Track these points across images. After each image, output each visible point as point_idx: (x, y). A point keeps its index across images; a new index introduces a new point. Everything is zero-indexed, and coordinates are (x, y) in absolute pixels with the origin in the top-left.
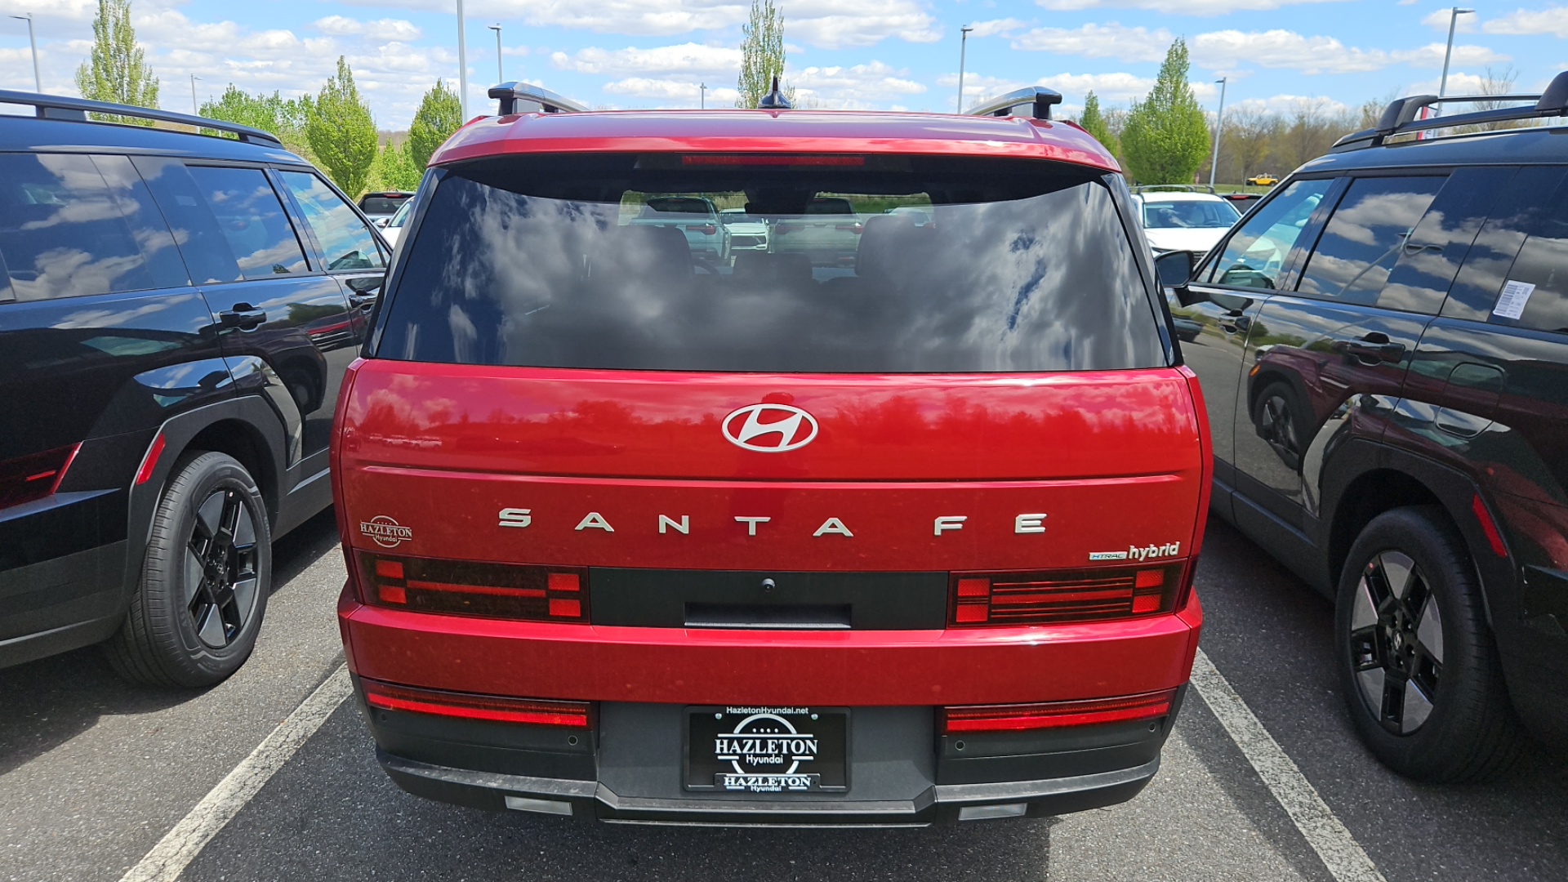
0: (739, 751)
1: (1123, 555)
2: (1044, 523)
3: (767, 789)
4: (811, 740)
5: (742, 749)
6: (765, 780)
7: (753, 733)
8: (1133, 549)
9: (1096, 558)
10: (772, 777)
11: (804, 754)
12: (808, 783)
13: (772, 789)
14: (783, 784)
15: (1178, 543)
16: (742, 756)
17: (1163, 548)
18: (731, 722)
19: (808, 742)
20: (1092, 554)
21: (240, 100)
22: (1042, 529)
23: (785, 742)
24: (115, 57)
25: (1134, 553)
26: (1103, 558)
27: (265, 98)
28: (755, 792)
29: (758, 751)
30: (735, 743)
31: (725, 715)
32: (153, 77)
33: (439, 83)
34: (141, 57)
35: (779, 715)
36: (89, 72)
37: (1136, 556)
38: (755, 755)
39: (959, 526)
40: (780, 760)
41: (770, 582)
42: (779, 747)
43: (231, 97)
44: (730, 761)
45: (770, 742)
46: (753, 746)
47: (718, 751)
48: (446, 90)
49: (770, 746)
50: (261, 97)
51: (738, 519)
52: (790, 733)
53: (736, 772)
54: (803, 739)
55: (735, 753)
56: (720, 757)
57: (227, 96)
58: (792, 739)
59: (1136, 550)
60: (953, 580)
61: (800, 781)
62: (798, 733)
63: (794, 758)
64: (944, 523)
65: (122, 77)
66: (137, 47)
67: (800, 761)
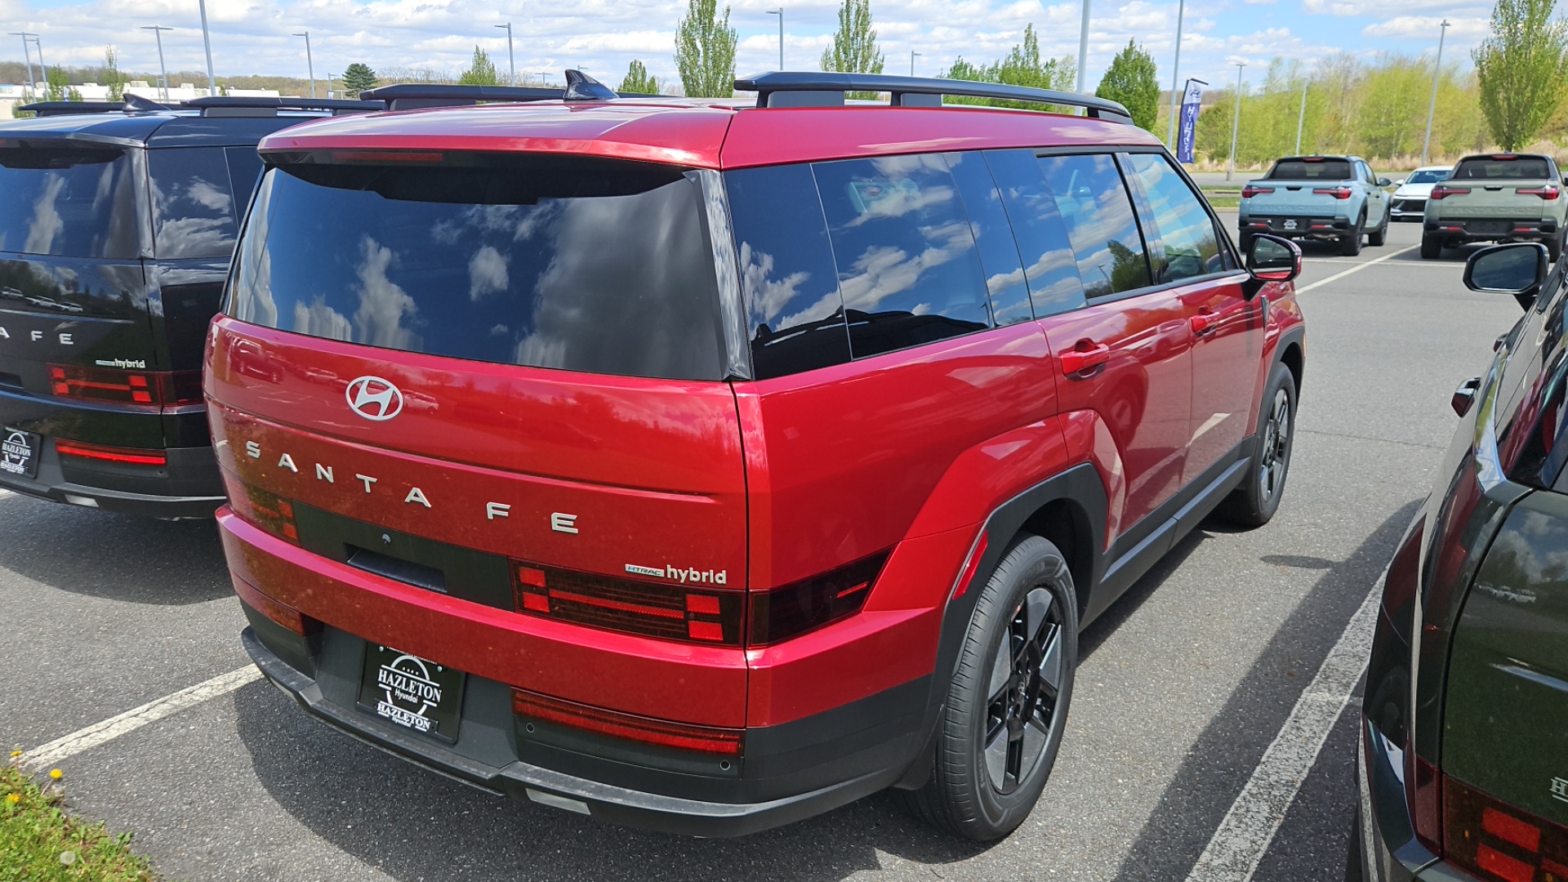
0: (392, 684)
1: (661, 573)
2: (576, 524)
3: (400, 722)
4: (438, 688)
5: (394, 683)
6: (402, 714)
7: (401, 670)
8: (670, 569)
9: (631, 570)
10: (407, 713)
11: (430, 700)
12: (428, 727)
13: (405, 724)
14: (412, 722)
15: (724, 572)
16: (394, 689)
17: (705, 574)
18: (389, 657)
19: (436, 690)
20: (627, 566)
21: (965, 72)
22: (575, 531)
23: (421, 685)
24: (853, 39)
25: (672, 573)
26: (640, 572)
27: (986, 69)
28: (394, 722)
29: (403, 688)
30: (391, 676)
31: (386, 650)
32: (880, 57)
33: (1131, 43)
34: (874, 38)
35: (422, 661)
36: (832, 55)
37: (676, 577)
38: (402, 691)
39: (506, 514)
40: (415, 700)
41: (386, 537)
42: (417, 688)
43: (959, 68)
44: (386, 690)
45: (412, 682)
46: (401, 683)
47: (380, 679)
48: (1138, 49)
49: (412, 687)
50: (983, 67)
51: (359, 476)
52: (425, 678)
53: (387, 702)
54: (433, 687)
55: (389, 685)
56: (380, 685)
57: (955, 67)
58: (426, 684)
59: (674, 570)
60: (515, 565)
61: (424, 724)
62: (431, 680)
63: (425, 701)
64: (493, 508)
65: (856, 58)
66: (871, 30)
67: (428, 706)
